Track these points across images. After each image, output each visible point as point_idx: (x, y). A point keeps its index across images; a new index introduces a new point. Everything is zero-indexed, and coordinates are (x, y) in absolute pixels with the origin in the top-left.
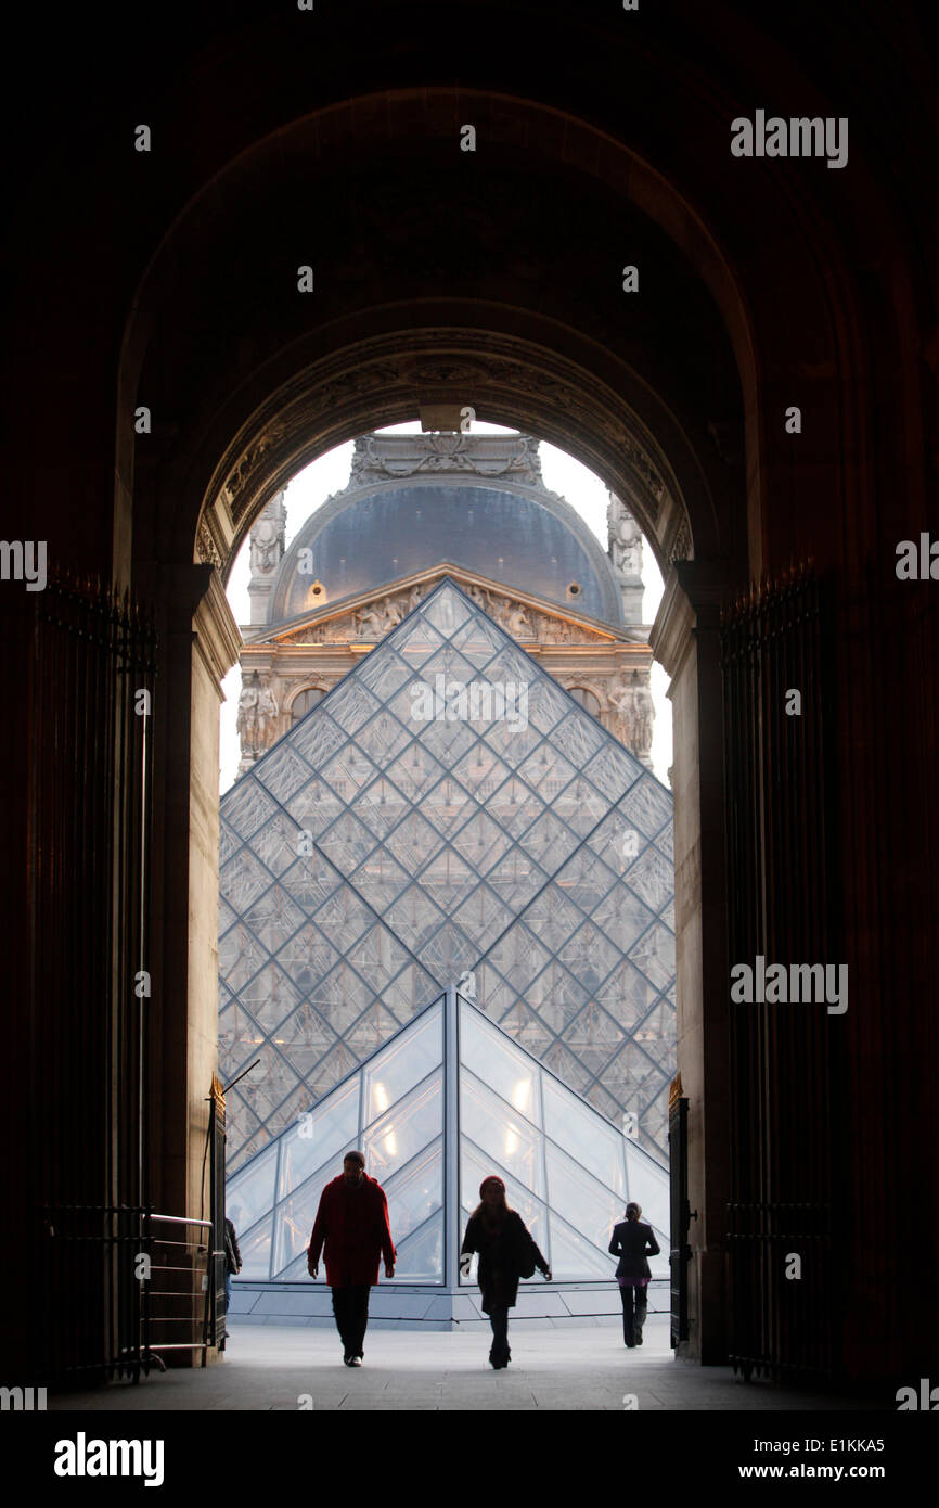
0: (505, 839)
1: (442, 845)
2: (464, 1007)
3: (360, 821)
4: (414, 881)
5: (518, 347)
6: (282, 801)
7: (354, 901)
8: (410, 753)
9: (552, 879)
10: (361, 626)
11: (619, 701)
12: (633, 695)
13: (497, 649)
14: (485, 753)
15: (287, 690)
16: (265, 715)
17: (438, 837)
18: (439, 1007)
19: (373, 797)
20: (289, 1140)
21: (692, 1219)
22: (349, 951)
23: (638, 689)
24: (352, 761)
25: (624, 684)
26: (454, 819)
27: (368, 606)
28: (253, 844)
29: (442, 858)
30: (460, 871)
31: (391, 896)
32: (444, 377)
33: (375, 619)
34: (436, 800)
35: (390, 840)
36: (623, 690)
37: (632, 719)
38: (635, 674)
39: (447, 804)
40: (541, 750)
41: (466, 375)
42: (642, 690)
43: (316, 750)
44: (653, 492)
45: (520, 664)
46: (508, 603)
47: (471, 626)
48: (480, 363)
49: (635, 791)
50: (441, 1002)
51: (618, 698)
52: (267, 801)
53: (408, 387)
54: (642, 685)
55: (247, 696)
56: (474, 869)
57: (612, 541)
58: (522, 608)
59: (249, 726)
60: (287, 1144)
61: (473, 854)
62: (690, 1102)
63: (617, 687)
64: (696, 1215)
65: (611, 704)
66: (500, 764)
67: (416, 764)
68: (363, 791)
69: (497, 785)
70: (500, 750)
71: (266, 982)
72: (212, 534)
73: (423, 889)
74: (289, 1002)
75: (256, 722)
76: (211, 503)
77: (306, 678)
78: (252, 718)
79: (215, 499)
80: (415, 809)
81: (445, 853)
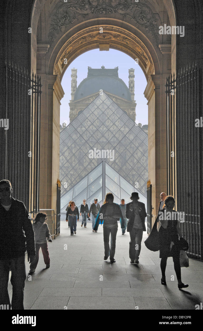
0: (112, 135)
1: (102, 136)
2: (106, 164)
3: (89, 132)
4: (97, 142)
5: (119, 30)
6: (76, 128)
7: (88, 145)
8: (97, 120)
9: (120, 141)
10: (89, 100)
11: (130, 113)
12: (132, 112)
13: (111, 103)
14: (109, 120)
15: (77, 111)
16: (74, 115)
17: (101, 134)
18: (102, 164)
19: (91, 127)
20: (75, 187)
21: (153, 209)
22: (87, 153)
23: (133, 111)
24: (87, 122)
25: (131, 110)
26: (104, 132)
27: (90, 97)
28: (71, 135)
29: (102, 138)
30: (105, 140)
31: (93, 144)
32: (104, 38)
33: (91, 99)
34: (101, 129)
35: (93, 135)
36: (131, 111)
37: (132, 116)
38: (133, 108)
39: (103, 129)
40: (118, 120)
41: (109, 37)
42: (134, 111)
43: (81, 120)
44: (146, 62)
45: (115, 105)
46: (113, 97)
47: (107, 99)
48: (111, 34)
49: (134, 127)
50: (102, 163)
51: (130, 112)
52: (73, 128)
53: (97, 40)
54: (134, 110)
55: (71, 112)
56: (107, 140)
57: (129, 87)
58: (115, 98)
59: (71, 117)
60: (75, 188)
61: (107, 137)
62: (152, 185)
63: (130, 111)
64: (153, 208)
65: (129, 114)
66: (112, 122)
67: (98, 122)
68: (89, 127)
69: (110, 126)
70: (111, 120)
71: (73, 158)
72: (58, 70)
73: (99, 143)
74: (77, 162)
75: (72, 116)
76: (57, 63)
77: (80, 109)
78: (72, 115)
79: (58, 62)
80: (98, 130)
81: (102, 137)
